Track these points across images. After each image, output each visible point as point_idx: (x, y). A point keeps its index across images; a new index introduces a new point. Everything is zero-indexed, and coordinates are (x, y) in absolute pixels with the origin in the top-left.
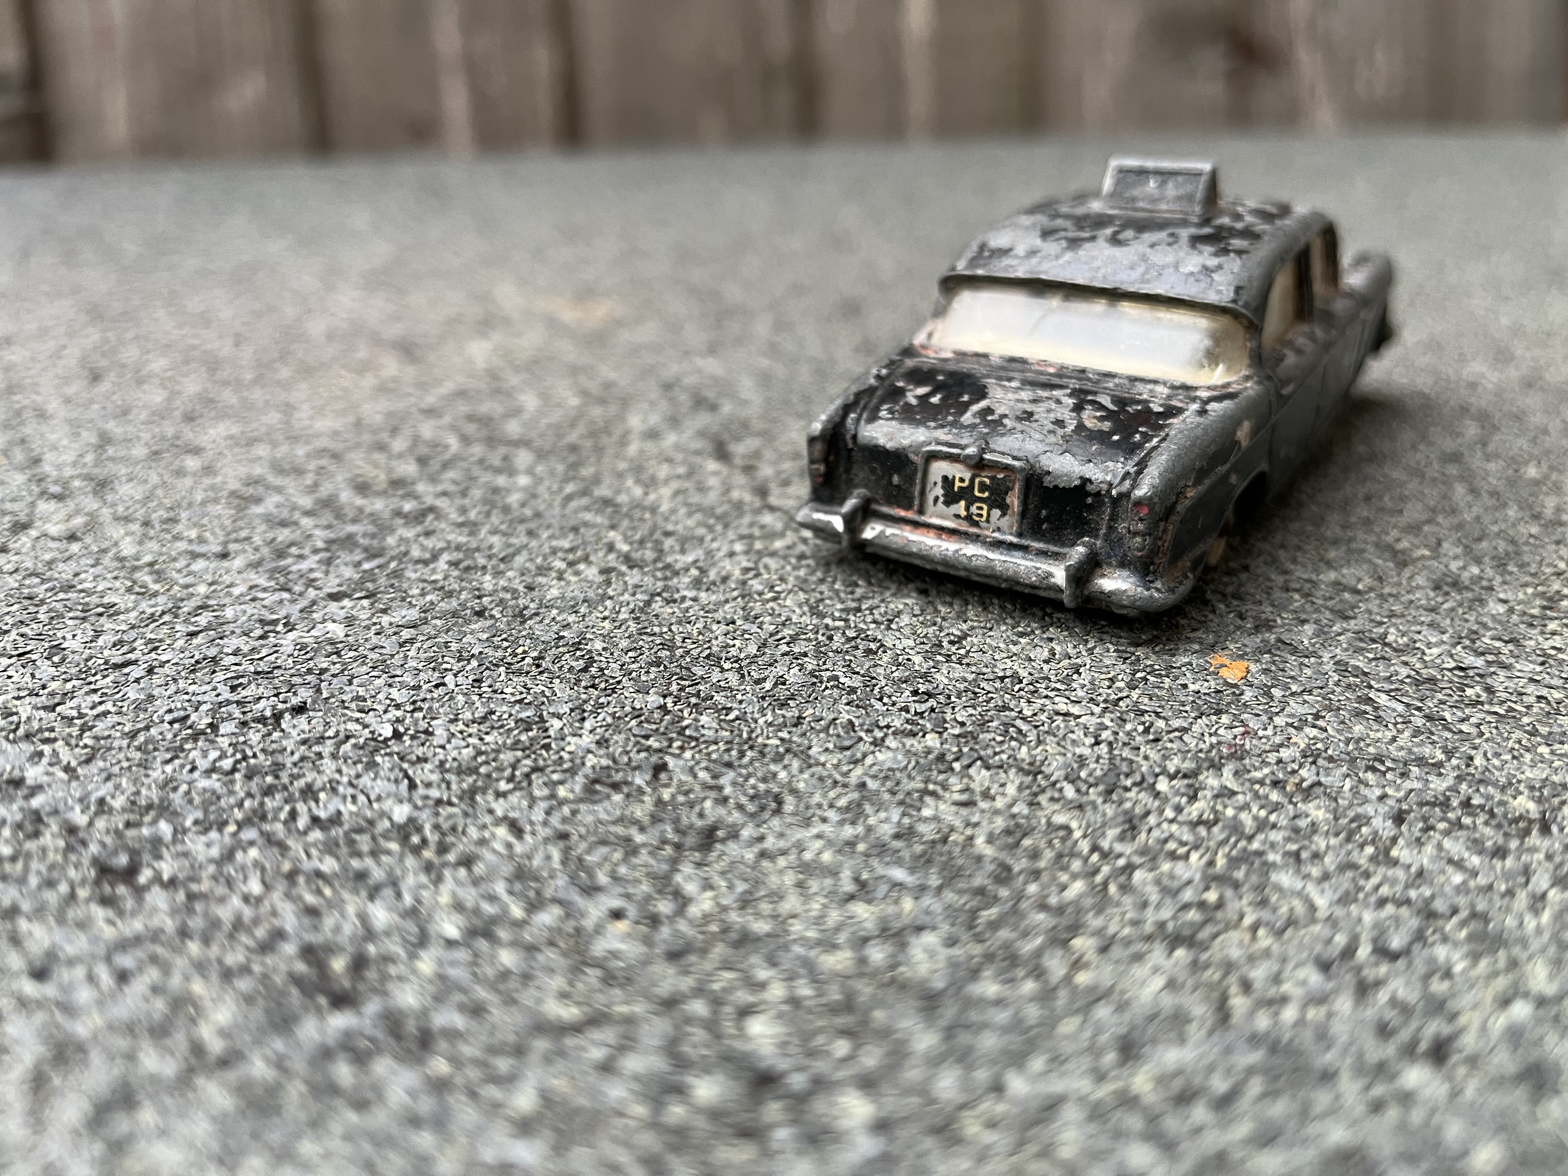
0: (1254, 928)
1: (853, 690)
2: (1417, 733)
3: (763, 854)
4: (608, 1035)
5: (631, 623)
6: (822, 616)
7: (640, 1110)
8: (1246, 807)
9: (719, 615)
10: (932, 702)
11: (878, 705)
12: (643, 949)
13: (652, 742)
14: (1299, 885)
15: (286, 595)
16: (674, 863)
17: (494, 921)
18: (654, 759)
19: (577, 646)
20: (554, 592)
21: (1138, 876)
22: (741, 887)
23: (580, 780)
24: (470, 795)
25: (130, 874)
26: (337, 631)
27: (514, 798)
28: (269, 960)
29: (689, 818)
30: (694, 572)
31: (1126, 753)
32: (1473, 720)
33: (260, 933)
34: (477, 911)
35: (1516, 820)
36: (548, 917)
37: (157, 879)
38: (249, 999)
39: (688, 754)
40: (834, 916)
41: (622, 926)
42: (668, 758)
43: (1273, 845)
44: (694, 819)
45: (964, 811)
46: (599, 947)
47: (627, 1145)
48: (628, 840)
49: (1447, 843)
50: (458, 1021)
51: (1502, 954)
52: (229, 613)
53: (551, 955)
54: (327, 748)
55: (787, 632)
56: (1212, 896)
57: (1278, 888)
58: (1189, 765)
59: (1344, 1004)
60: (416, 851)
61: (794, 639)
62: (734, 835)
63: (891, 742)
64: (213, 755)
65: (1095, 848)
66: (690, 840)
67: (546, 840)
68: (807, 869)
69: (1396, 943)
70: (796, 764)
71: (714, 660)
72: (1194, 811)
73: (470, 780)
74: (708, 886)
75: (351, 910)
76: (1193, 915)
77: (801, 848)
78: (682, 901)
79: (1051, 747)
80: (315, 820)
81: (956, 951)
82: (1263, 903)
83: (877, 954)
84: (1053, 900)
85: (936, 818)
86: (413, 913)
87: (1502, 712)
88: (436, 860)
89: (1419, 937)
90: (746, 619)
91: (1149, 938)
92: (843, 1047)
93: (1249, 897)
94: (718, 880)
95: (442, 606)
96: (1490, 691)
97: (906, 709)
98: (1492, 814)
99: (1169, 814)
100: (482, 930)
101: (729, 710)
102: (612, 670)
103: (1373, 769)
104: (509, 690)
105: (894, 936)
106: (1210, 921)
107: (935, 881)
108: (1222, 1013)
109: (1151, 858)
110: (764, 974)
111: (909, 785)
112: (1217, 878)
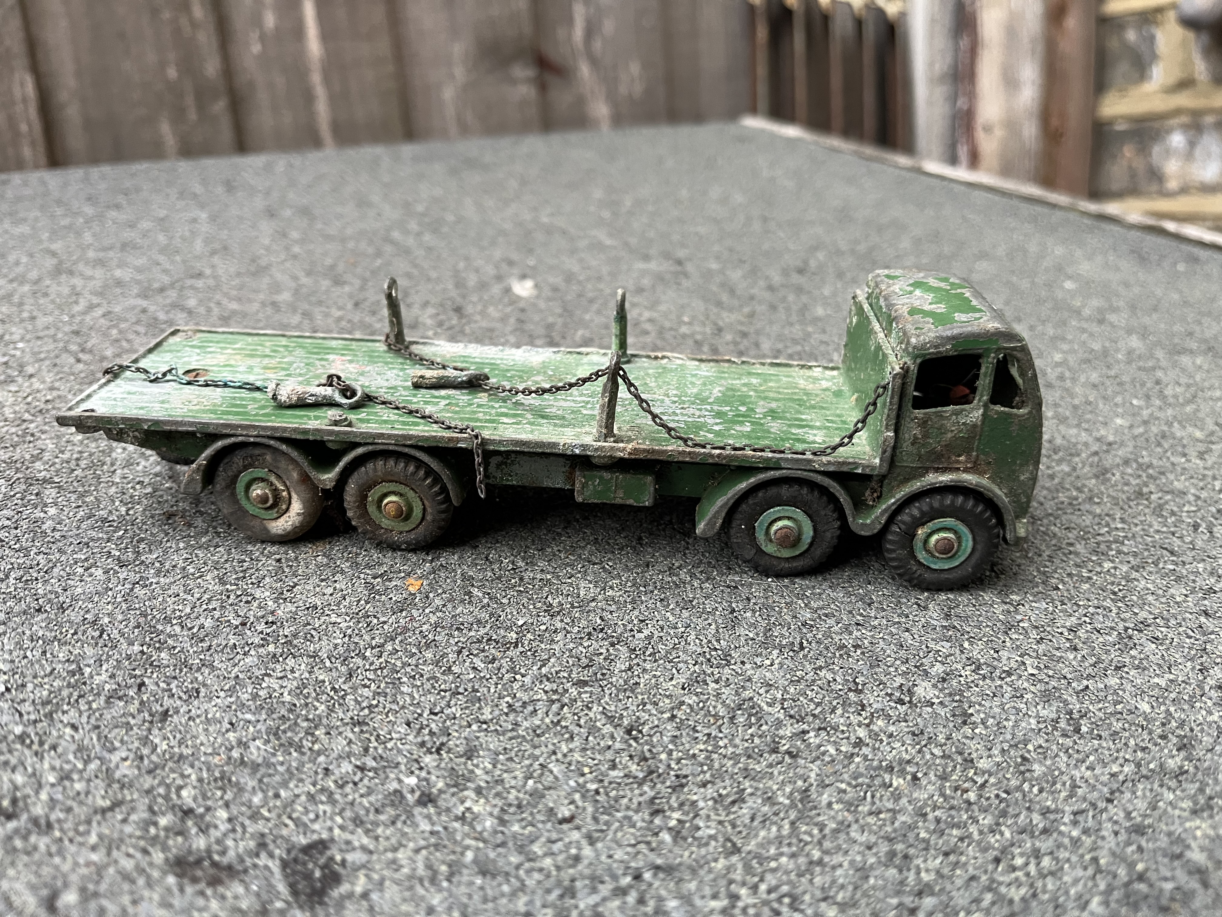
0: (387, 713)
1: (236, 627)
2: (483, 607)
3: (190, 719)
4: (124, 808)
5: (123, 604)
6: (224, 584)
8: (400, 658)
9: (170, 592)
10: (274, 627)
11: (248, 632)
12: (137, 771)
13: (137, 672)
14: (410, 690)
16: (149, 730)
17: (70, 772)
18: (139, 681)
19: (94, 623)
20: (79, 590)
21: (348, 697)
22: (178, 736)
23: (103, 698)
24: (50, 716)
27: (72, 713)
29: (156, 708)
30: (157, 565)
31: (356, 639)
34: (61, 769)
35: (506, 644)
36: (93, 766)
39: (155, 676)
40: (219, 740)
41: (127, 764)
42: (145, 680)
43: (406, 674)
44: (158, 708)
45: (280, 681)
46: (117, 775)
47: (133, 846)
48: (128, 723)
49: (475, 660)
50: (61, 815)
51: (477, 705)
55: (206, 596)
57: (402, 693)
58: (382, 641)
59: (410, 738)
60: (29, 746)
61: (210, 600)
62: (177, 712)
63: (252, 652)
65: (333, 689)
66: (157, 718)
67: (89, 731)
68: (208, 721)
69: (437, 709)
70: (207, 672)
71: (167, 620)
72: (377, 664)
73: (49, 707)
74: (165, 738)
76: (366, 712)
77: (207, 711)
78: (153, 747)
79: (324, 643)
81: (269, 746)
82: (393, 702)
84: (311, 717)
85: (268, 687)
86: (33, 775)
88: (39, 749)
89: (448, 705)
90: (185, 592)
91: (346, 724)
92: (219, 793)
93: (389, 699)
94: (169, 735)
95: (17, 609)
96: (521, 579)
97: (262, 632)
98: (497, 643)
99: (367, 667)
100: (65, 777)
101: (174, 648)
102: (115, 634)
103: (458, 629)
104: (61, 655)
105: (242, 744)
106: (371, 712)
107: (264, 716)
108: (366, 750)
109: (354, 688)
110: (189, 771)
111: (258, 673)
112: (379, 694)
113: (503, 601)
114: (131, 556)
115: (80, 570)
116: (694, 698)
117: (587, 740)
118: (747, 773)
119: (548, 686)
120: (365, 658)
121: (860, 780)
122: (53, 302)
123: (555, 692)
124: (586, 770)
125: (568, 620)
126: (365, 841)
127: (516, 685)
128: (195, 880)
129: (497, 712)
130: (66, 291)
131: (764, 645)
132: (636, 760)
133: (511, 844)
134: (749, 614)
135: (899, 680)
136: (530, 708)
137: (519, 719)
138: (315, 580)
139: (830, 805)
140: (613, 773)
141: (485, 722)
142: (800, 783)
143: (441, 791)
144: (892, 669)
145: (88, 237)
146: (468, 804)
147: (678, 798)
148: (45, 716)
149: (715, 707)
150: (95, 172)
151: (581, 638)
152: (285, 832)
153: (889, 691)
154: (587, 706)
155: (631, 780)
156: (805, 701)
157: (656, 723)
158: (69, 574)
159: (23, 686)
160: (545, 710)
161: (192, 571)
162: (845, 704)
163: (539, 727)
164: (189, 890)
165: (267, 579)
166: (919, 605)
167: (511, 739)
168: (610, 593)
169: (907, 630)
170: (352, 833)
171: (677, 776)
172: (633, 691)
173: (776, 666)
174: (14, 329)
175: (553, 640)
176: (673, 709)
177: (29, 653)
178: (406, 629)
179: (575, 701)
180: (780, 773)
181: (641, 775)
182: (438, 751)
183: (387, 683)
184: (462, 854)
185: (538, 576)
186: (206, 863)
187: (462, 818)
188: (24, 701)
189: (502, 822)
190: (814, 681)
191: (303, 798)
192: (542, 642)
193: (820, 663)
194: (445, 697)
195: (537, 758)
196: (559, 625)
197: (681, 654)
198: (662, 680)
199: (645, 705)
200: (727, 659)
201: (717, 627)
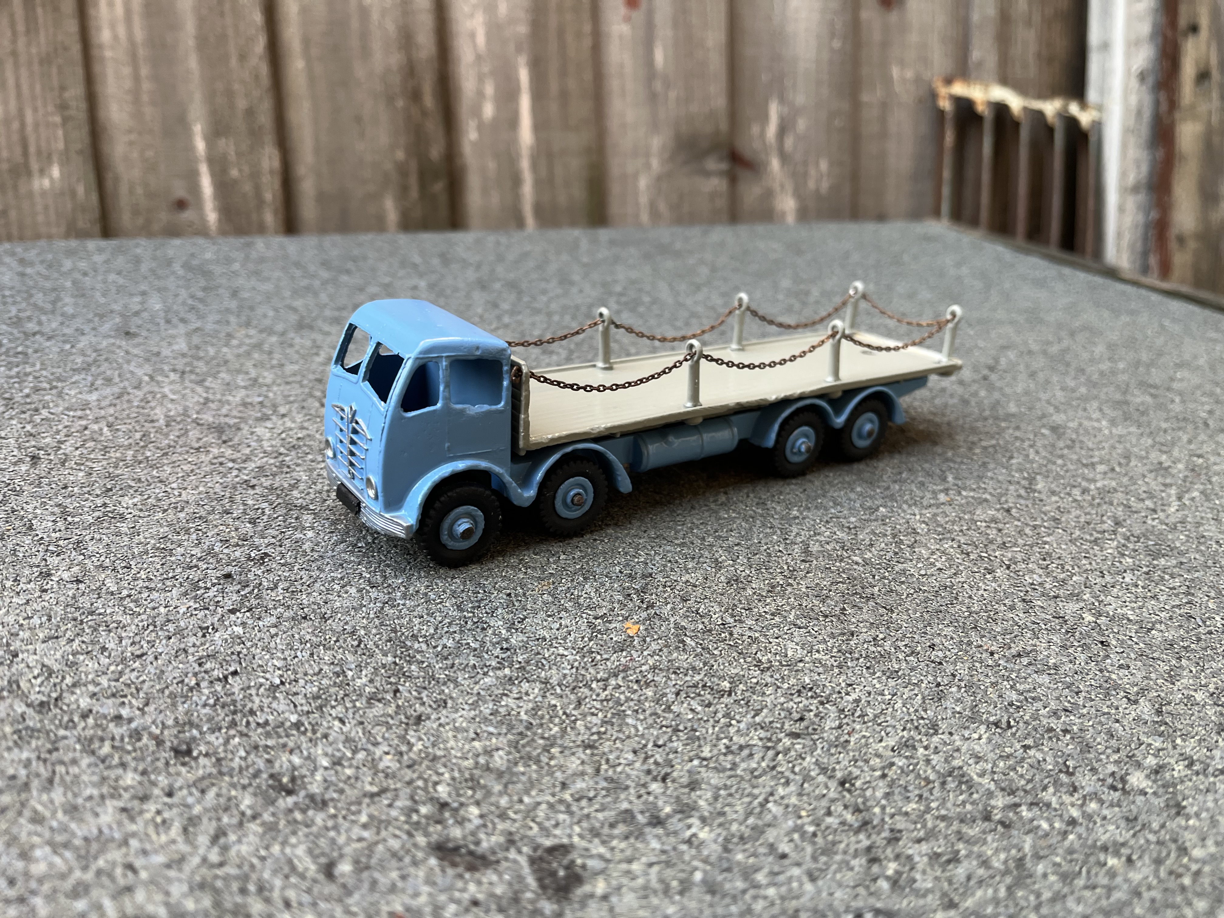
0: (615, 741)
1: (475, 650)
2: (696, 655)
3: (440, 725)
4: (389, 795)
5: (376, 619)
6: (462, 611)
7: (402, 818)
8: (624, 692)
9: (416, 613)
10: (509, 653)
11: (486, 656)
12: (398, 765)
13: (392, 680)
14: (634, 722)
15: (207, 612)
16: (406, 730)
17: (341, 758)
18: (394, 687)
19: (353, 633)
20: (338, 604)
21: (579, 722)
22: (432, 739)
23: (364, 699)
24: (320, 708)
25: (189, 752)
26: (239, 630)
27: (339, 708)
28: (258, 781)
29: (410, 712)
30: (403, 589)
31: (583, 672)
32: (720, 648)
33: (251, 770)
34: (333, 755)
35: (720, 691)
36: (361, 755)
37: (200, 753)
38: (255, 795)
39: (407, 684)
40: (467, 747)
41: (389, 757)
42: (399, 686)
43: (629, 707)
44: (412, 712)
45: (517, 701)
46: (381, 766)
47: (399, 829)
48: (387, 723)
49: (692, 702)
50: (335, 795)
51: (697, 743)
52: (182, 624)
53: (365, 769)
54: (253, 691)
55: (447, 620)
56: (603, 729)
57: (627, 724)
58: (606, 675)
59: (637, 765)
60: (304, 733)
61: (450, 624)
62: (429, 718)
63: (491, 673)
64: (204, 698)
65: (565, 713)
66: (411, 722)
67: (355, 725)
68: (456, 729)
69: (660, 742)
70: (452, 686)
71: (415, 637)
72: (603, 696)
73: (319, 701)
74: (420, 739)
75: (284, 759)
76: (595, 737)
77: (454, 720)
78: (410, 745)
79: (554, 671)
80: (258, 724)
81: (511, 757)
82: (619, 731)
83: (482, 760)
84: (546, 735)
85: (507, 706)
86: (308, 758)
88: (314, 737)
89: (670, 740)
90: (428, 614)
91: (578, 746)
92: (470, 792)
93: (616, 728)
94: (423, 737)
95: (286, 614)
96: (731, 634)
97: (497, 657)
98: (712, 689)
99: (594, 697)
100: (337, 762)
101: (423, 662)
102: (370, 645)
103: (675, 673)
104: (326, 658)
105: (488, 753)
106: (600, 738)
107: (504, 731)
108: (598, 771)
109: (584, 715)
110: (442, 770)
111: (497, 692)
112: (606, 722)
113: (716, 652)
114: (379, 579)
115: (337, 587)
116: (904, 760)
117: (802, 785)
118: (960, 837)
119: (763, 734)
120: (591, 689)
121: (1075, 856)
122: (297, 352)
123: (769, 740)
124: (803, 813)
125: (777, 676)
126: (602, 850)
127: (732, 730)
128: (454, 865)
129: (715, 752)
130: (308, 343)
131: (972, 720)
132: (851, 810)
133: (736, 870)
134: (954, 689)
135: (1111, 768)
136: (746, 752)
137: (737, 760)
138: (542, 615)
139: (1045, 876)
140: (829, 820)
141: (704, 759)
142: (1014, 852)
143: (668, 816)
144: (1103, 757)
145: (323, 297)
146: (693, 830)
147: (893, 851)
148: (317, 709)
149: (925, 771)
150: (328, 240)
151: (792, 694)
152: (530, 833)
153: (1101, 777)
154: (800, 756)
155: (846, 828)
156: (1015, 776)
157: (868, 779)
158: (328, 590)
159: (296, 681)
160: (761, 755)
161: (433, 597)
162: (1057, 783)
163: (756, 769)
164: (450, 872)
165: (500, 610)
166: (1129, 699)
167: (730, 777)
168: (817, 656)
169: (1117, 721)
170: (590, 842)
171: (892, 830)
172: (844, 748)
173: (984, 740)
174: (266, 374)
175: (764, 693)
176: (883, 768)
177: (299, 654)
178: (626, 669)
179: (789, 749)
180: (993, 841)
181: (856, 825)
182: (664, 780)
183: (613, 713)
184: (692, 873)
185: (748, 633)
186: (463, 851)
187: (689, 842)
188: (296, 694)
189: (726, 850)
190: (1023, 759)
191: (544, 806)
192: (754, 693)
193: (1030, 742)
195: (755, 797)
196: (769, 680)
197: (888, 718)
198: (871, 740)
199: (856, 761)
200: (935, 728)
201: (923, 698)
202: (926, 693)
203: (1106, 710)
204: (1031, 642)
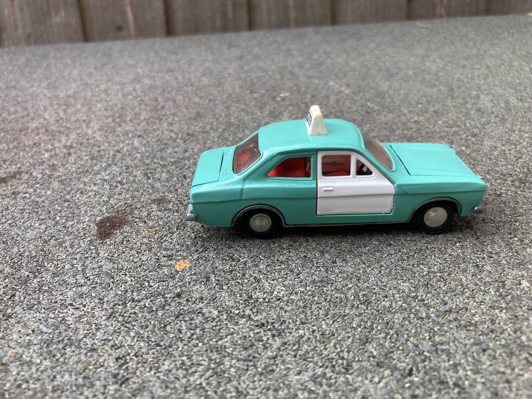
32: (230, 285)
35: (207, 318)
56: (110, 338)
87: (240, 282)
93: (120, 338)
107: (51, 330)
112: (117, 332)
125: (255, 310)
127: (195, 350)
129: (172, 366)
131: (382, 364)
136: (194, 369)
151: (256, 326)
175: (237, 323)
179: (224, 372)
182: (123, 383)
183: (126, 327)
194: (150, 345)
198: (291, 372)
199: (268, 389)
200: (347, 369)
201: (353, 340)
202: (357, 337)
203: (502, 369)
204: (466, 300)
